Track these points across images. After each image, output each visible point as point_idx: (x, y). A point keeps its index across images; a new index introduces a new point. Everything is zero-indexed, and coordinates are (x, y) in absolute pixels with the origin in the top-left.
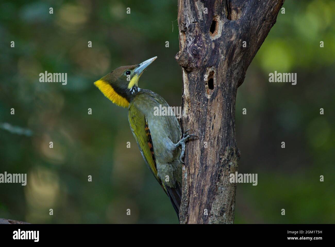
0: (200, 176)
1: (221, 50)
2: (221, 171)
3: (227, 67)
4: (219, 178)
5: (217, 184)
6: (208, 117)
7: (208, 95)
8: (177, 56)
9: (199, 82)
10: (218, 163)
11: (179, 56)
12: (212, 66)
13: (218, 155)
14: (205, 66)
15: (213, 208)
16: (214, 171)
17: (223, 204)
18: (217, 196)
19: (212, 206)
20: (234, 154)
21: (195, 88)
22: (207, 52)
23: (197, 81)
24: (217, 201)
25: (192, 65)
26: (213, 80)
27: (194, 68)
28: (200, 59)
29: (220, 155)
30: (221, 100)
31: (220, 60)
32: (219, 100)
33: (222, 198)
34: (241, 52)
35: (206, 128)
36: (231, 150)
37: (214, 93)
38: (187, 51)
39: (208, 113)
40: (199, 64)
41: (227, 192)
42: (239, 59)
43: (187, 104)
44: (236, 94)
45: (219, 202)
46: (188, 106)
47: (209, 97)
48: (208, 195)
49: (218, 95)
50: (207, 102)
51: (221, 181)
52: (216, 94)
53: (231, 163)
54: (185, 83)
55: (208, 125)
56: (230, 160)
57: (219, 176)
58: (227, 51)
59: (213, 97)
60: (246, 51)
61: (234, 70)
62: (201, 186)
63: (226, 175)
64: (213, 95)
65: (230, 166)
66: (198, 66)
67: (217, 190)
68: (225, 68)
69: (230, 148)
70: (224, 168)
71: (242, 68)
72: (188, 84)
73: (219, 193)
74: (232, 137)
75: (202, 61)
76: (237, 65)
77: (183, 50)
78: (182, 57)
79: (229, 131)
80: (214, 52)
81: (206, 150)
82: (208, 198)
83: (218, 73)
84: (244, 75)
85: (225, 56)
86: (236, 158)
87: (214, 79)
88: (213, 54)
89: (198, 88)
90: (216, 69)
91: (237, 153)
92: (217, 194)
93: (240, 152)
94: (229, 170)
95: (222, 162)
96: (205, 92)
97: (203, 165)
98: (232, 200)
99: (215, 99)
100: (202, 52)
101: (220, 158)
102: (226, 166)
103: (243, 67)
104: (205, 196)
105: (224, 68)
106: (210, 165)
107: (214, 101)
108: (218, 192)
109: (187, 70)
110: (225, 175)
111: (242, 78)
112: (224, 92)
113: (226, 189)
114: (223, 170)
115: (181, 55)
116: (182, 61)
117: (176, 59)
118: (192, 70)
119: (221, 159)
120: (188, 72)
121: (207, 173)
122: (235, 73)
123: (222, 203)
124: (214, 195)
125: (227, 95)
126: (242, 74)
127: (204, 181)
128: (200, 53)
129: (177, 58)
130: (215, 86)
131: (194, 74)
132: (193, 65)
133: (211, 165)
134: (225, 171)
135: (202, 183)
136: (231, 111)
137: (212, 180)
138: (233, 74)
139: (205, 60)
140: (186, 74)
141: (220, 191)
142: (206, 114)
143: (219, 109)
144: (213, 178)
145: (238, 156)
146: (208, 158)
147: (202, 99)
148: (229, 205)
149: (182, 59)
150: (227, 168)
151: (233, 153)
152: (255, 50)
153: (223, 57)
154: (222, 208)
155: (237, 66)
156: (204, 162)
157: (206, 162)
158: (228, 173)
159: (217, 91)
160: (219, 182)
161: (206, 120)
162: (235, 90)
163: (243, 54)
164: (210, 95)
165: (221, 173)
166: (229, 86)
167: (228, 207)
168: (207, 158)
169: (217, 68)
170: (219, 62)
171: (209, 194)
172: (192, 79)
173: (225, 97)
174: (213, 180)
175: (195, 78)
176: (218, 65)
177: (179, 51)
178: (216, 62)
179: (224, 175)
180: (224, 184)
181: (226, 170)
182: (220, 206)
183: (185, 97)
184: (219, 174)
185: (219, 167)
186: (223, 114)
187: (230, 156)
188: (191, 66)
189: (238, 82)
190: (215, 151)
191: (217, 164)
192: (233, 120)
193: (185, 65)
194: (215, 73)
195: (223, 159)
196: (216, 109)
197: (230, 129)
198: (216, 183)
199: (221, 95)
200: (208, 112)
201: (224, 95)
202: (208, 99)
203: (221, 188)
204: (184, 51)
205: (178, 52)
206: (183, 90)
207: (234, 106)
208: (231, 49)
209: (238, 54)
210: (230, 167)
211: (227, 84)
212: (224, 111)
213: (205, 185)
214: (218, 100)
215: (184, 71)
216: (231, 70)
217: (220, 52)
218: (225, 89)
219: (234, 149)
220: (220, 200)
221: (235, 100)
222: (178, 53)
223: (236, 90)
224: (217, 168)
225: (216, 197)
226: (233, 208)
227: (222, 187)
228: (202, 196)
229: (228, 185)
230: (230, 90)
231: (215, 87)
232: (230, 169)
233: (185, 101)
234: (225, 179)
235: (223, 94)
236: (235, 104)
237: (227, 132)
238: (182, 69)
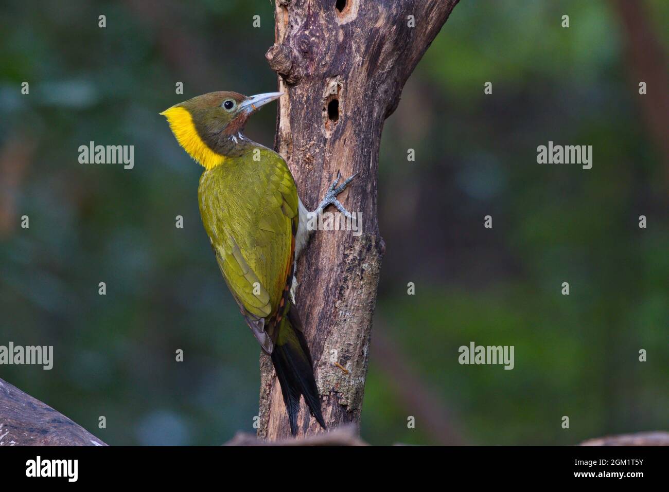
0: (305, 288)
1: (356, 44)
2: (346, 280)
3: (366, 78)
4: (340, 293)
5: (337, 305)
6: (325, 174)
7: (326, 132)
8: (270, 53)
9: (310, 104)
10: (340, 264)
11: (274, 54)
12: (336, 76)
13: (341, 248)
14: (324, 75)
15: (327, 351)
16: (332, 280)
17: (346, 343)
18: (336, 327)
19: (325, 347)
20: (372, 248)
21: (303, 116)
22: (328, 49)
23: (306, 102)
24: (336, 338)
25: (298, 71)
26: (338, 103)
27: (301, 77)
28: (313, 60)
29: (345, 248)
30: (351, 142)
31: (352, 65)
32: (348, 143)
33: (344, 332)
34: (393, 50)
35: (320, 195)
36: (366, 240)
37: (338, 128)
38: (289, 43)
39: (324, 165)
40: (311, 71)
41: (355, 320)
42: (389, 64)
43: (286, 148)
44: (381, 131)
45: (339, 340)
46: (287, 152)
47: (328, 135)
48: (319, 326)
49: (346, 133)
50: (325, 144)
51: (345, 299)
52: (343, 129)
53: (365, 266)
54: (284, 106)
55: (324, 190)
56: (363, 259)
57: (341, 290)
58: (367, 47)
59: (337, 135)
60: (404, 50)
61: (379, 85)
62: (306, 307)
63: (355, 288)
64: (337, 132)
65: (363, 270)
66: (310, 74)
67: (335, 316)
68: (362, 80)
69: (365, 236)
70: (351, 274)
71: (395, 81)
72: (288, 109)
73: (341, 321)
74: (370, 215)
75: (318, 65)
76: (385, 75)
77: (281, 42)
78: (279, 54)
79: (365, 204)
80: (343, 48)
81: (318, 238)
82: (317, 332)
83: (348, 89)
84: (398, 96)
85: (364, 58)
86: (375, 255)
87: (341, 100)
88: (340, 52)
89: (308, 117)
90: (344, 81)
91: (377, 246)
92: (337, 324)
93: (383, 245)
94: (362, 279)
95: (349, 261)
96: (321, 124)
97: (311, 266)
98: (364, 336)
99: (340, 139)
100: (318, 47)
101: (344, 254)
102: (355, 271)
103: (397, 80)
104: (311, 327)
105: (359, 80)
106: (325, 267)
107: (337, 143)
108: (337, 319)
109: (287, 80)
110: (353, 287)
111: (393, 101)
112: (357, 126)
113: (354, 315)
114: (349, 278)
115: (277, 51)
116: (280, 63)
117: (267, 60)
118: (297, 80)
119: (346, 256)
120: (290, 86)
121: (318, 282)
122: (381, 89)
123: (345, 341)
124: (330, 326)
125: (364, 132)
126: (395, 93)
127: (311, 298)
128: (315, 49)
129: (270, 56)
130: (340, 114)
131: (301, 90)
132: (301, 71)
133: (327, 268)
134: (354, 280)
135: (308, 302)
136: (371, 165)
137: (327, 296)
138: (377, 92)
139: (323, 63)
140: (286, 89)
141: (343, 319)
142: (321, 168)
143: (348, 159)
144: (330, 292)
145: (380, 252)
146: (321, 254)
147: (315, 138)
148: (358, 346)
149: (279, 59)
150: (358, 275)
151: (370, 246)
152: (421, 48)
153: (358, 59)
154: (344, 350)
155: (386, 78)
156: (314, 261)
157: (318, 262)
158: (358, 283)
159: (345, 125)
160: (340, 301)
161: (321, 179)
162: (379, 124)
163: (398, 54)
164: (331, 130)
165: (346, 283)
166: (369, 115)
167: (355, 350)
168: (319, 254)
169: (347, 80)
170: (351, 68)
171: (320, 323)
172: (298, 100)
173: (359, 135)
174: (329, 297)
175: (303, 98)
176: (348, 73)
177: (275, 44)
178: (345, 68)
179: (350, 287)
180: (351, 306)
181: (355, 277)
182: (341, 348)
183: (282, 133)
184: (342, 286)
185: (342, 272)
186: (353, 170)
187: (365, 251)
188: (296, 74)
189: (387, 108)
190: (336, 239)
191: (338, 266)
192: (373, 182)
193: (284, 71)
194: (342, 89)
195: (351, 257)
196: (340, 159)
197: (367, 198)
198: (334, 302)
199: (353, 133)
200: (326, 164)
201: (357, 132)
202: (326, 140)
203: (344, 313)
204: (283, 44)
205: (273, 45)
206: (279, 119)
207: (377, 155)
208: (375, 43)
209: (389, 53)
210: (364, 272)
211: (364, 112)
212: (357, 164)
213: (314, 306)
214: (346, 141)
215: (281, 83)
216: (374, 85)
217: (354, 48)
218: (361, 121)
219: (373, 237)
220: (341, 336)
221: (379, 143)
222: (272, 47)
223: (382, 124)
224: (338, 273)
225: (335, 329)
226: (365, 352)
227: (347, 311)
228: (306, 327)
229: (358, 306)
230: (369, 123)
231: (341, 117)
232: (363, 275)
233: (282, 141)
234: (352, 294)
235: (355, 131)
236: (378, 151)
237: (361, 205)
238: (277, 78)
